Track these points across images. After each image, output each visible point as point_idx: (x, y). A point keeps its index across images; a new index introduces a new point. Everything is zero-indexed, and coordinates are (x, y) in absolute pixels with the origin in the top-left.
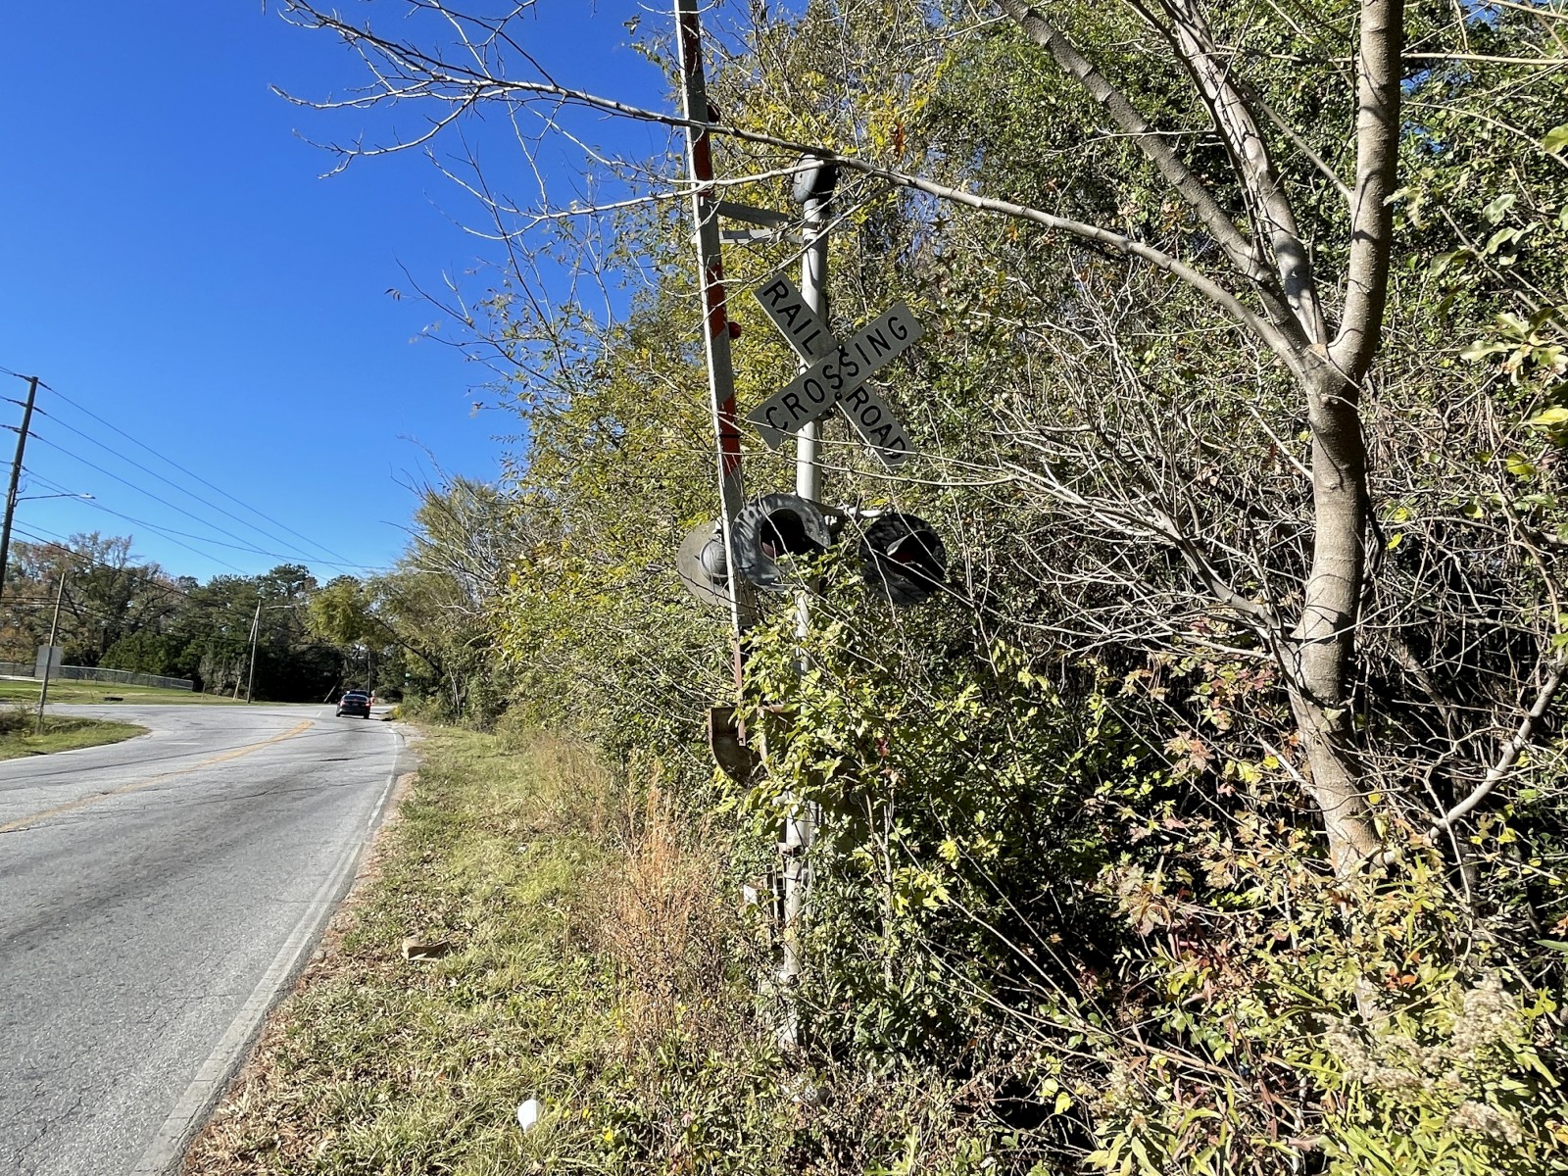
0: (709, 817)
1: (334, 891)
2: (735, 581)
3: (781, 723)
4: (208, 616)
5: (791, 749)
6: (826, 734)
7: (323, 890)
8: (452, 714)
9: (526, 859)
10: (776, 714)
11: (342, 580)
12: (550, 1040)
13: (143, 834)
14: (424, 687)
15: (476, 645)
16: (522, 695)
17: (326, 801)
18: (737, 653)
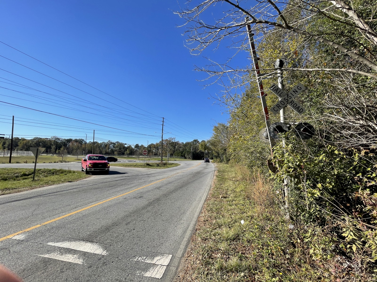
0: (269, 179)
1: (209, 188)
2: (270, 138)
3: (281, 163)
4: (185, 148)
5: (283, 167)
6: (290, 164)
7: (207, 188)
8: (221, 161)
9: (237, 185)
10: (280, 161)
11: (203, 141)
12: (245, 212)
13: (183, 179)
14: (216, 157)
15: (224, 150)
16: (232, 158)
17: (205, 175)
18: (272, 151)
